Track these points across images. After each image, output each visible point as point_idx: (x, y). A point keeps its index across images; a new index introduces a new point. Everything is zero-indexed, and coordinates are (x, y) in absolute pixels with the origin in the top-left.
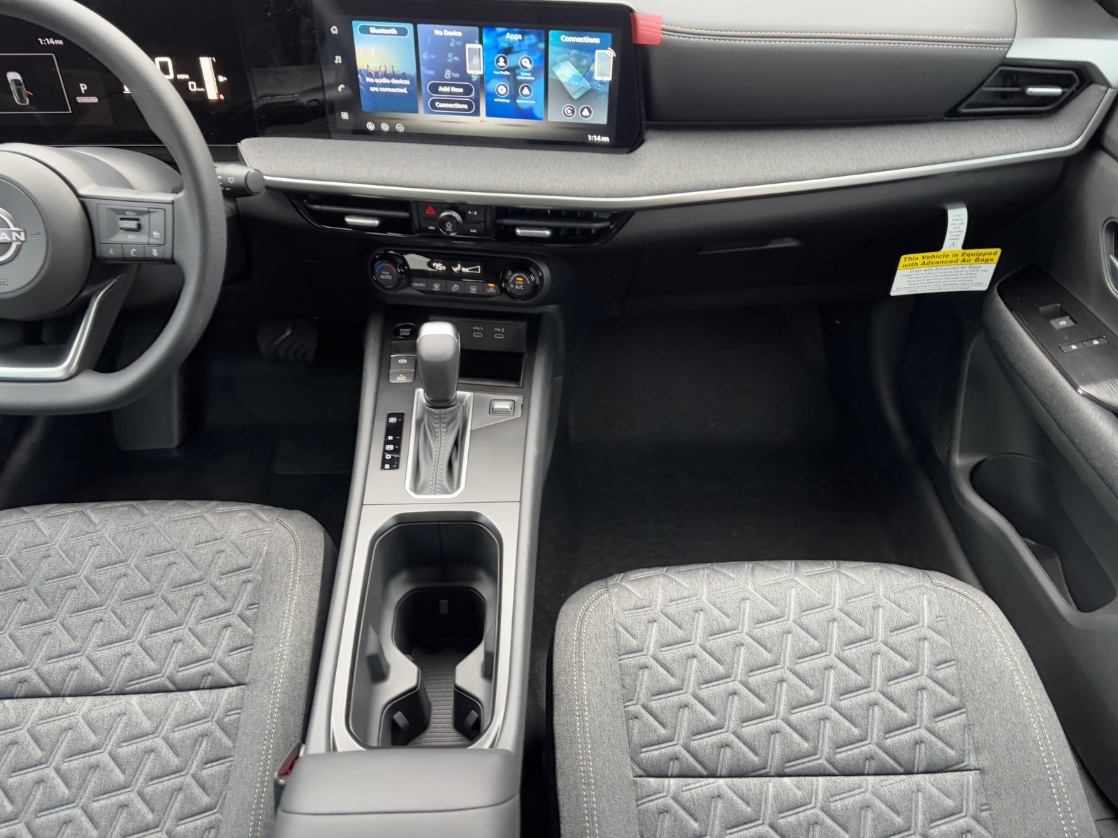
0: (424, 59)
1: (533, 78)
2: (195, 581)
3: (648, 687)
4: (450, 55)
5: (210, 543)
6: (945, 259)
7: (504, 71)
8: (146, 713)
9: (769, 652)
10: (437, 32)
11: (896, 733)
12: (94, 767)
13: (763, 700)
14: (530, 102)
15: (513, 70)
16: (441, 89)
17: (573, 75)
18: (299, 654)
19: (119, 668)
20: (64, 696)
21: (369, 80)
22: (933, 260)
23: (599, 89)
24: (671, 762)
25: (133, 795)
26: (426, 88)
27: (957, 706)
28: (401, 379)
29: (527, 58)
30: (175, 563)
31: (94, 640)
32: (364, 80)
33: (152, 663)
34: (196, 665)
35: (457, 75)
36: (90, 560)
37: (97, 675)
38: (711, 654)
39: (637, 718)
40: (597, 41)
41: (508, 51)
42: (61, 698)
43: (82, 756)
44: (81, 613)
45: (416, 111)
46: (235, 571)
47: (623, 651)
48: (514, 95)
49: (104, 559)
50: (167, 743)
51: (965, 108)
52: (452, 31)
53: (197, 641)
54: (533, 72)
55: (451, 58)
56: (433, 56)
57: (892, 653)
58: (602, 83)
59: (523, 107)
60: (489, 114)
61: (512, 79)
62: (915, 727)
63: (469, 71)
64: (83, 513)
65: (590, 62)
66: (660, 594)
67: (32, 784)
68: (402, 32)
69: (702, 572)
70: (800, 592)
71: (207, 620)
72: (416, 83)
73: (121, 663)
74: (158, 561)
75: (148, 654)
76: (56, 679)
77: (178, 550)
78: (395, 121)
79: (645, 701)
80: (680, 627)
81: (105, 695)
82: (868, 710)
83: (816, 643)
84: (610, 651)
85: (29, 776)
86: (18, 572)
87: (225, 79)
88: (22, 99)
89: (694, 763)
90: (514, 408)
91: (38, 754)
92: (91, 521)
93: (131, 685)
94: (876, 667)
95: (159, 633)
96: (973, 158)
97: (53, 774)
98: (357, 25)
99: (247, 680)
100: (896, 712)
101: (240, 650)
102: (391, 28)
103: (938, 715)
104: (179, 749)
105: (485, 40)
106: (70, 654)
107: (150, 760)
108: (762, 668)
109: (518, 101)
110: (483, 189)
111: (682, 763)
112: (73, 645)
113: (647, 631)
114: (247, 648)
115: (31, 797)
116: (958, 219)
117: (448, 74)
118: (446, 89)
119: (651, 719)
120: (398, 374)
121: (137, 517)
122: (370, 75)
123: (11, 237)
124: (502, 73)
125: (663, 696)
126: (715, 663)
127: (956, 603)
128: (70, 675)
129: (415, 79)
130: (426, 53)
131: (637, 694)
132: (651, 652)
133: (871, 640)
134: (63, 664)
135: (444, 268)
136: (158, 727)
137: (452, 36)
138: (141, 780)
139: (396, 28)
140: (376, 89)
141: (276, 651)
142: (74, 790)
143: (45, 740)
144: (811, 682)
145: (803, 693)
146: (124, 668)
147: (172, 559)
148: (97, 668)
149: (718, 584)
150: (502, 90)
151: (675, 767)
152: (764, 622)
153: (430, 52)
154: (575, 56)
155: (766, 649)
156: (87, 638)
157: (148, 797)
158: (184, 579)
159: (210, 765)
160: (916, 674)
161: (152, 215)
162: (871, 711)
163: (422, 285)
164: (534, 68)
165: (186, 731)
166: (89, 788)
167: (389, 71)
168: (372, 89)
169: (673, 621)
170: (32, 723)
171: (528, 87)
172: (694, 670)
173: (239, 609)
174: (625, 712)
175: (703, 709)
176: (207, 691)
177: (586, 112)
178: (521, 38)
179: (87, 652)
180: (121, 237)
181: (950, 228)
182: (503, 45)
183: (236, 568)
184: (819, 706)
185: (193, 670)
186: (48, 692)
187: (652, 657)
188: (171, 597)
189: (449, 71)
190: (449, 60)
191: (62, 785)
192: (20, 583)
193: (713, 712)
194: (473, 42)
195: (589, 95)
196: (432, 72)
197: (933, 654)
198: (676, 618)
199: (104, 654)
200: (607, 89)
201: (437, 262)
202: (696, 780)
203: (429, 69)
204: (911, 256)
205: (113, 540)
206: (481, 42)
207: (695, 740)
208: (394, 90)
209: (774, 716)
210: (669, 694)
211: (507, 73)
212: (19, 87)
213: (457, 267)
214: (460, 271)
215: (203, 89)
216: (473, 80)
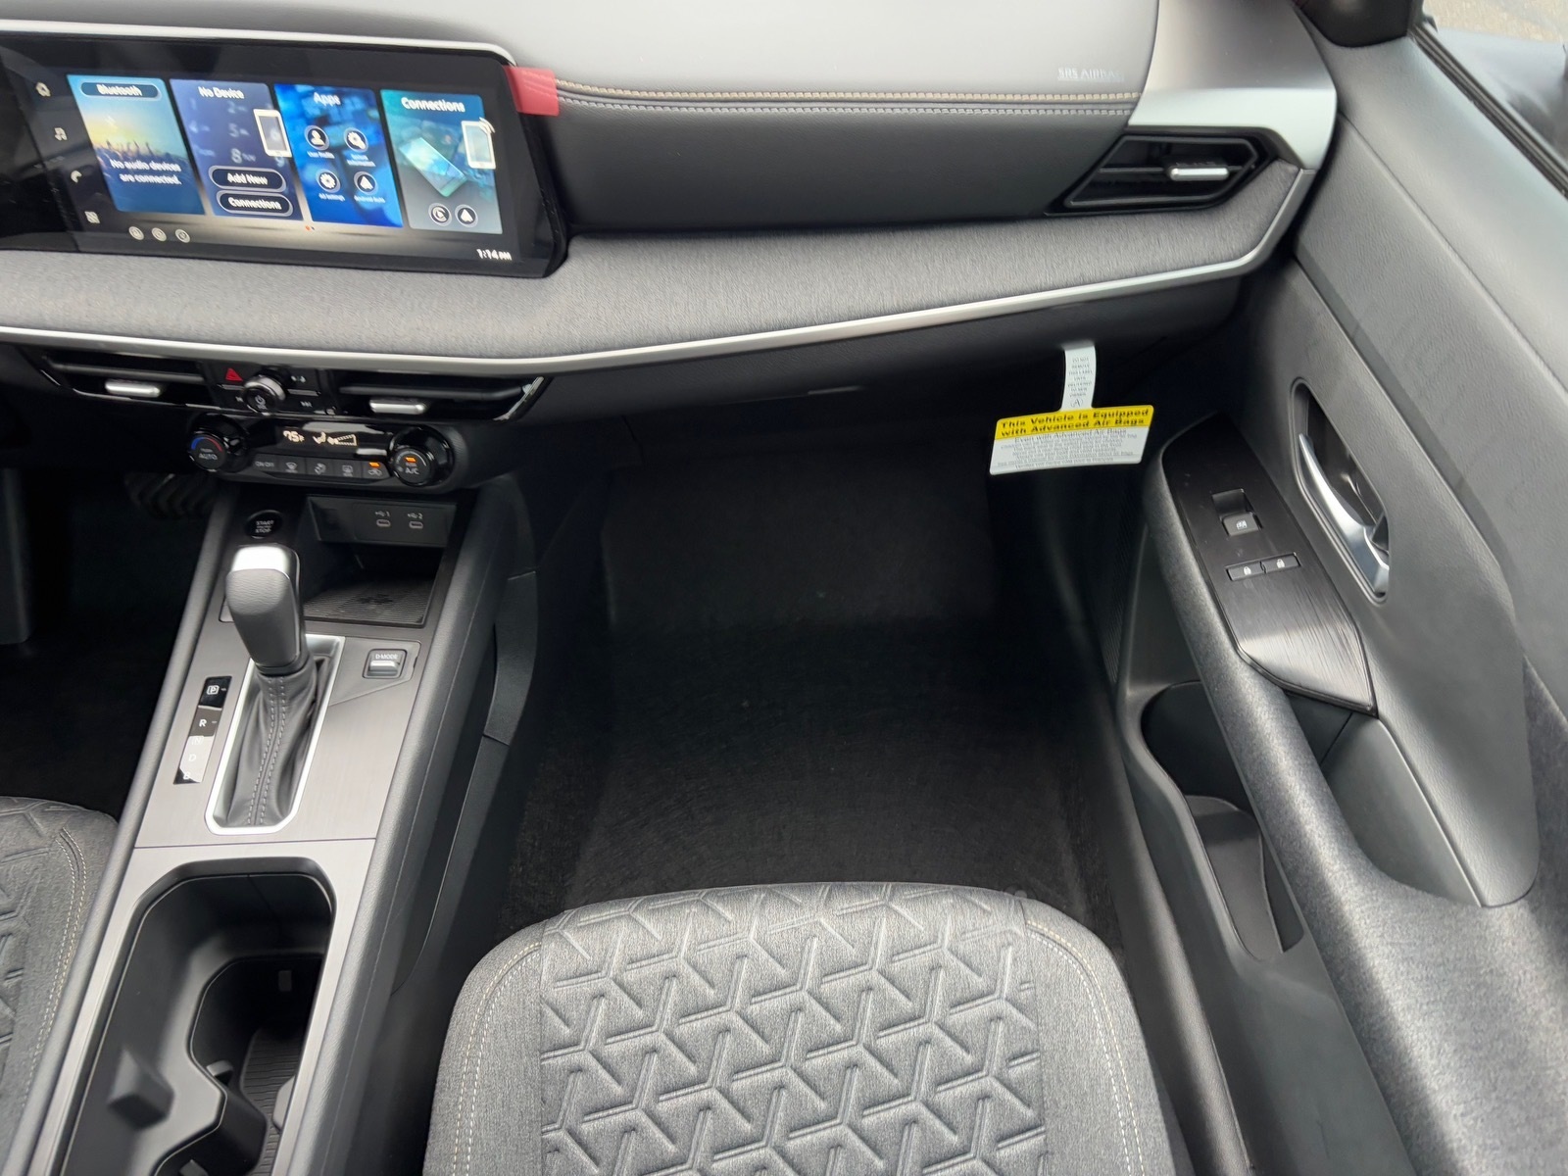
0: (192, 131)
1: (372, 164)
3: (579, 1102)
4: (232, 126)
6: (1068, 423)
7: (324, 151)
9: (767, 1042)
10: (204, 92)
11: (939, 1166)
13: (748, 1117)
14: (376, 200)
15: (338, 151)
16: (230, 178)
17: (435, 161)
21: (115, 164)
22: (1049, 424)
23: (479, 181)
26: (208, 174)
27: (1032, 1124)
29: (355, 132)
32: (109, 164)
35: (252, 158)
38: (681, 1047)
39: (557, 1150)
40: (460, 107)
41: (323, 121)
45: (201, 211)
47: (547, 1046)
51: (1074, 200)
52: (227, 90)
54: (371, 153)
55: (236, 132)
56: (206, 129)
57: (948, 1042)
58: (481, 171)
59: (367, 207)
60: (315, 218)
61: (338, 162)
62: (968, 1156)
63: (270, 152)
65: (457, 140)
66: (617, 952)
68: (149, 92)
69: (687, 911)
70: (824, 943)
72: (189, 169)
78: (173, 226)
79: (573, 1124)
80: (639, 1004)
82: (902, 1132)
83: (838, 1028)
84: (527, 1047)
90: (402, 664)
94: (922, 1063)
96: (1084, 284)
98: (76, 82)
100: (942, 1134)
102: (132, 85)
103: (1003, 1138)
105: (281, 104)
108: (754, 1068)
109: (357, 198)
113: (588, 1012)
116: (1081, 365)
117: (237, 155)
118: (240, 179)
119: (579, 1152)
122: (117, 158)
124: (322, 155)
125: (599, 1114)
126: (684, 1059)
127: (1052, 961)
129: (187, 162)
130: (194, 122)
131: (561, 1113)
132: (590, 1045)
133: (921, 1021)
135: (302, 438)
137: (229, 98)
139: (137, 86)
140: (130, 178)
141: (31, 1055)
144: (822, 1089)
145: (809, 1106)
149: (706, 932)
150: (328, 181)
152: (765, 993)
153: (199, 124)
154: (430, 130)
155: (763, 1037)
160: (980, 1074)
162: (906, 1133)
163: (269, 465)
164: (370, 148)
167: (144, 151)
168: (125, 178)
169: (629, 995)
171: (368, 177)
172: (651, 1072)
175: (659, 1135)
177: (466, 216)
178: (339, 102)
181: (1069, 379)
182: (313, 111)
184: (831, 1127)
187: (591, 1053)
189: (238, 151)
190: (233, 135)
193: (672, 1139)
194: (263, 107)
195: (465, 190)
196: (210, 153)
197: (1008, 1042)
198: (636, 990)
200: (492, 183)
201: (290, 430)
203: (203, 147)
204: (1014, 420)
206: (276, 106)
208: (158, 180)
209: (763, 1143)
210: (610, 1112)
211: (330, 155)
213: (320, 436)
214: (326, 444)
216: (278, 165)
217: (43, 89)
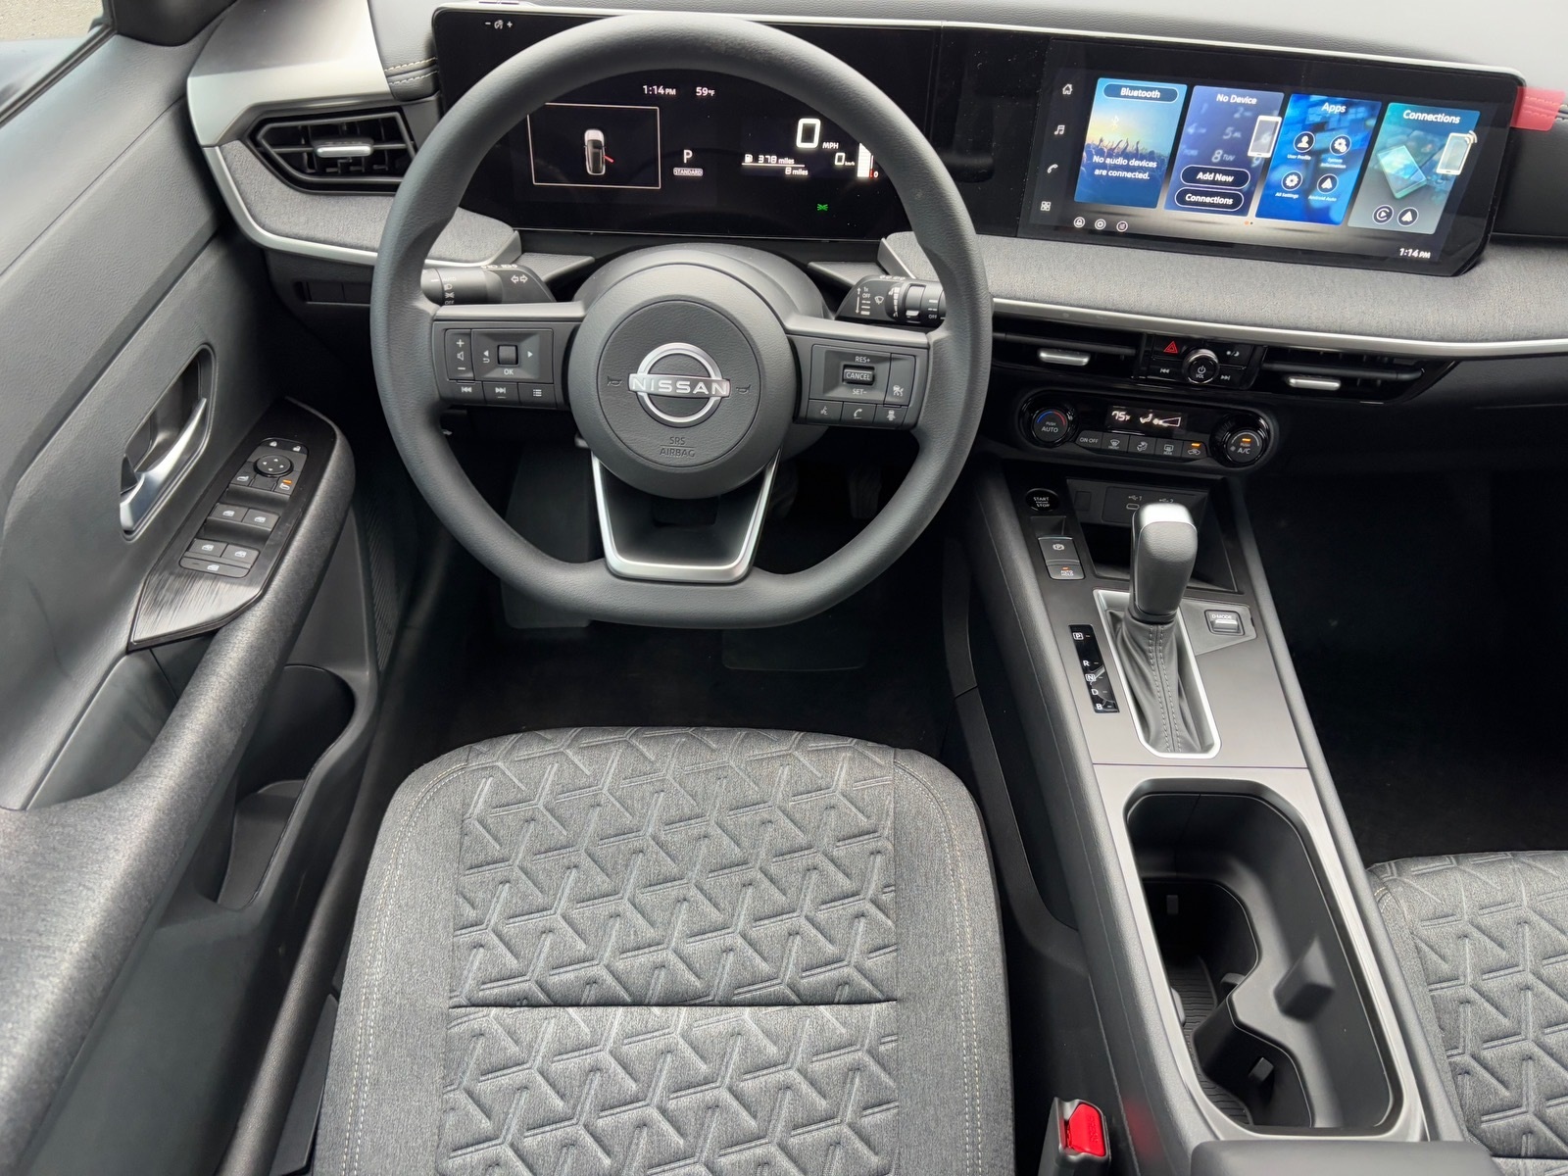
0: (1188, 134)
1: (1344, 167)
2: (802, 849)
3: (1474, 1031)
4: (1229, 130)
5: (814, 794)
7: (1304, 154)
8: (767, 1034)
10: (1221, 98)
12: (714, 1107)
14: (1328, 199)
15: (1318, 154)
16: (1200, 176)
17: (1406, 166)
18: (989, 964)
19: (720, 969)
20: (648, 1005)
21: (1097, 159)
23: (1438, 185)
24: (1524, 1137)
25: (773, 1149)
26: (1178, 173)
28: (1067, 574)
29: (1344, 138)
30: (770, 822)
31: (679, 927)
32: (1090, 157)
33: (764, 964)
34: (823, 969)
35: (1231, 158)
36: (655, 814)
37: (693, 978)
38: (1551, 985)
39: (1468, 1073)
40: (1456, 120)
41: (1320, 127)
42: (645, 1008)
43: (692, 1090)
44: (655, 888)
45: (1153, 204)
46: (855, 836)
47: (1433, 978)
48: (1307, 188)
49: (673, 812)
50: (805, 1077)
52: (1244, 96)
53: (820, 936)
54: (1347, 158)
55: (1231, 134)
56: (1203, 131)
58: (1445, 177)
59: (1317, 205)
60: (1259, 214)
61: (1311, 166)
63: (1250, 153)
64: (630, 746)
65: (1437, 149)
66: (1464, 898)
67: (631, 1128)
68: (1168, 96)
69: (1511, 864)
71: (829, 905)
72: (1166, 166)
73: (722, 962)
74: (746, 817)
75: (756, 951)
76: (637, 981)
77: (770, 803)
78: (1120, 217)
79: (1475, 1049)
80: (1501, 945)
81: (705, 1006)
84: (1418, 978)
85: (625, 1116)
86: (560, 827)
88: (596, 169)
89: (1555, 1139)
90: (1241, 624)
91: (632, 1086)
92: (645, 758)
93: (739, 994)
95: (766, 922)
97: (656, 1115)
98: (1103, 83)
99: (898, 994)
101: (881, 952)
102: (1154, 89)
104: (825, 1087)
105: (1289, 111)
106: (650, 946)
107: (787, 1100)
109: (1310, 197)
110: (1259, 322)
111: (1539, 1140)
112: (651, 933)
113: (1458, 950)
114: (891, 949)
115: (633, 1147)
117: (1218, 155)
118: (1209, 177)
119: (1487, 1076)
120: (1060, 566)
121: (705, 753)
122: (1100, 153)
123: (709, 389)
124: (1299, 157)
125: (1496, 1043)
126: (1558, 998)
128: (655, 976)
129: (1166, 161)
130: (1195, 124)
131: (1462, 1040)
132: (1469, 979)
134: (644, 959)
135: (1128, 418)
136: (788, 1054)
137: (1241, 104)
138: (780, 1128)
139: (1160, 90)
140: (1104, 173)
142: (691, 1139)
143: (638, 1068)
146: (727, 968)
147: (766, 816)
148: (690, 967)
149: (1541, 885)
150: (1292, 181)
151: (1528, 1144)
153: (1201, 125)
154: (1417, 139)
156: (669, 924)
157: (795, 1152)
158: (786, 846)
159: (870, 1111)
161: (894, 363)
163: (1093, 440)
164: (1349, 153)
165: (828, 1061)
166: (710, 1136)
167: (1131, 149)
168: (1097, 172)
169: (1490, 937)
170: (614, 1043)
171: (1332, 178)
172: (1530, 1006)
173: (871, 892)
174: (1450, 1063)
175: (1552, 1063)
176: (846, 1007)
177: (1408, 217)
178: (1344, 111)
179: (673, 944)
180: (841, 392)
182: (1314, 117)
183: (856, 832)
185: (822, 976)
186: (628, 999)
187: (1472, 986)
188: (773, 869)
189: (1221, 152)
190: (1225, 137)
191: (671, 1131)
192: (565, 843)
194: (1269, 113)
195: (1420, 193)
196: (1194, 153)
198: (1495, 932)
199: (695, 948)
200: (1449, 186)
201: (1121, 410)
202: (1559, 1162)
203: (1192, 147)
205: (680, 785)
206: (1282, 114)
207: (1550, 1106)
208: (1129, 175)
210: (1504, 1041)
211: (1308, 158)
212: (597, 150)
213: (1147, 417)
214: (1150, 424)
215: (853, 163)
216: (1254, 165)
217: (1068, 89)
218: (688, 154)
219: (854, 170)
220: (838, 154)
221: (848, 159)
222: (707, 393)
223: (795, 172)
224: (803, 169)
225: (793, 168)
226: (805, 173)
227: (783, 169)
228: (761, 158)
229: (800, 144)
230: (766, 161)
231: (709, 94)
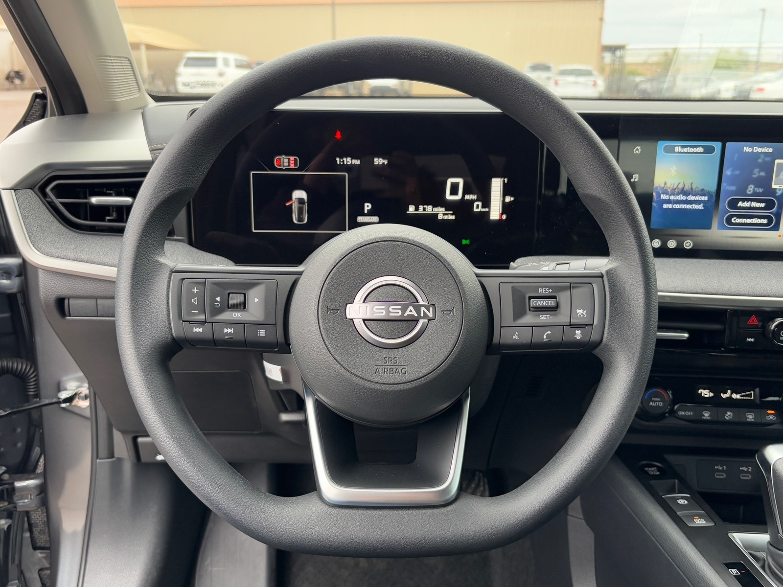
0: (727, 177)
4: (756, 171)
10: (746, 149)
16: (740, 204)
21: (663, 197)
26: (724, 203)
28: (700, 522)
32: (659, 195)
35: (761, 190)
45: (709, 227)
52: (763, 147)
55: (757, 173)
56: (738, 172)
63: (774, 186)
68: (709, 150)
72: (713, 199)
78: (684, 238)
87: (512, 199)
88: (300, 219)
98: (662, 145)
102: (699, 147)
117: (751, 189)
118: (746, 204)
120: (692, 517)
122: (666, 193)
123: (418, 312)
129: (714, 195)
130: (731, 169)
135: (712, 394)
137: (762, 153)
139: (703, 147)
140: (670, 206)
153: (736, 169)
161: (574, 291)
163: (688, 414)
167: (687, 188)
168: (665, 206)
189: (752, 186)
190: (754, 176)
196: (733, 188)
201: (705, 389)
203: (731, 184)
208: (688, 207)
212: (301, 205)
213: (726, 393)
214: (730, 398)
215: (487, 210)
216: (777, 194)
217: (637, 149)
218: (368, 207)
219: (488, 214)
220: (476, 203)
221: (483, 207)
222: (416, 315)
223: (446, 217)
224: (451, 214)
225: (444, 214)
226: (453, 217)
227: (437, 215)
228: (421, 207)
229: (449, 197)
230: (424, 209)
231: (383, 163)
